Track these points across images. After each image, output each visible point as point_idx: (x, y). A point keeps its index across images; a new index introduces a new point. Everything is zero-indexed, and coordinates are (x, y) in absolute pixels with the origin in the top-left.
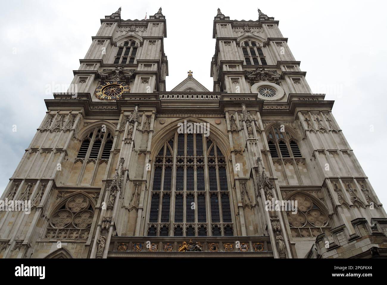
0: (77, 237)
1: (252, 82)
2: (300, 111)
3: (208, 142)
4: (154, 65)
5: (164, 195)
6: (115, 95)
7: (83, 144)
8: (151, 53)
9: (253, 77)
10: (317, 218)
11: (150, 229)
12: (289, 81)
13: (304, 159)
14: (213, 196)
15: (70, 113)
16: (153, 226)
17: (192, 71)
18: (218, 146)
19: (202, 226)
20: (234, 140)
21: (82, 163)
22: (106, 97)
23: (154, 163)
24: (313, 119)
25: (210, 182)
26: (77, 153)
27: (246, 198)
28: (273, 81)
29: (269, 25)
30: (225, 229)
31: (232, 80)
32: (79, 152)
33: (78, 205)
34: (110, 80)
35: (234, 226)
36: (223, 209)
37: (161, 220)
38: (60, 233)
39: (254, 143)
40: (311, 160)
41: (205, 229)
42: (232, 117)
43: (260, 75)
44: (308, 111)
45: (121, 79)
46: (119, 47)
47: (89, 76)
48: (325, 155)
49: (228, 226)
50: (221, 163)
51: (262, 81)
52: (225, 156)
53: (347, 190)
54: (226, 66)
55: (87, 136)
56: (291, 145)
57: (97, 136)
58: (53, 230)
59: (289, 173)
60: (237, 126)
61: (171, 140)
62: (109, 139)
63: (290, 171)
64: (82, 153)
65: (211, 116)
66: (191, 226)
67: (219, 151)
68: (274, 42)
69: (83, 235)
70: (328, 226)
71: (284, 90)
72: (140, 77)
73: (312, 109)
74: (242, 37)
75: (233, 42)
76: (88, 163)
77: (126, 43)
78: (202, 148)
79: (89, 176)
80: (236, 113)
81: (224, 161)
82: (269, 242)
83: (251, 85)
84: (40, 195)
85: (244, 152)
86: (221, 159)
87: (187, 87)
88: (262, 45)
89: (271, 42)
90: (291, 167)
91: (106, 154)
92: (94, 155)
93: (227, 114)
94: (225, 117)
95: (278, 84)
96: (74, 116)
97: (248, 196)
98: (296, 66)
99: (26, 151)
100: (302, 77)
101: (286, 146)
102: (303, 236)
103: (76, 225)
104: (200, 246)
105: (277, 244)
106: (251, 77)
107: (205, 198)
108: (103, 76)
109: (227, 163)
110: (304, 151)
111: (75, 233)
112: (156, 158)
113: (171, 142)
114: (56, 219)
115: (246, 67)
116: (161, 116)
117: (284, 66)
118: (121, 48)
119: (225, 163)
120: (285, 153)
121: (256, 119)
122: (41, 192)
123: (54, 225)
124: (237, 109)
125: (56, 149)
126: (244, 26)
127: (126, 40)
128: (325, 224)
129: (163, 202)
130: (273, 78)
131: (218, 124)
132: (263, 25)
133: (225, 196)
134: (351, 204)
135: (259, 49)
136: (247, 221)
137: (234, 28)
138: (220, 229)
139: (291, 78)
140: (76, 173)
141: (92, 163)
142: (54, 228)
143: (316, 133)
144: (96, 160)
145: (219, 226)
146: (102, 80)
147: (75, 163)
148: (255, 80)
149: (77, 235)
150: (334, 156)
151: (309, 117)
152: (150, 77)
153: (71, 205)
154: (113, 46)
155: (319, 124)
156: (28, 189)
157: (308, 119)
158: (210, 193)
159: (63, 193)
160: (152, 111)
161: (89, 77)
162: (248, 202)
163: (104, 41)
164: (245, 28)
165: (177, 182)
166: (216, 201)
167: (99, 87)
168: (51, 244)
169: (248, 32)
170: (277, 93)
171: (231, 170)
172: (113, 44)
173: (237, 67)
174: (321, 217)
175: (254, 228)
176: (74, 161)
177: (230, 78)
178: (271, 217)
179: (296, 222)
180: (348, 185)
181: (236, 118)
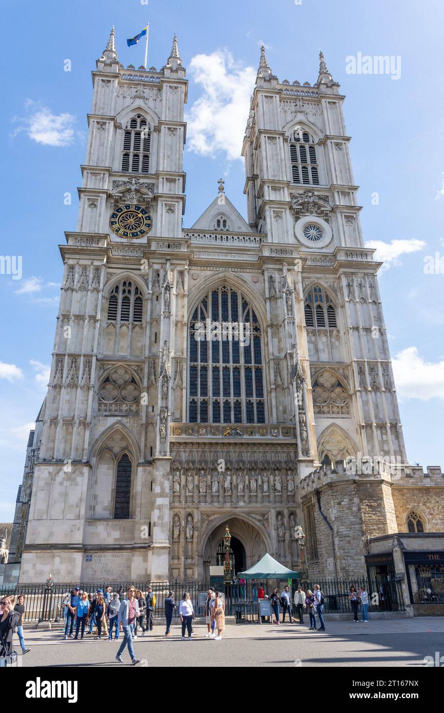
0: (126, 411)
1: (297, 215)
2: (345, 273)
3: (243, 303)
4: (179, 179)
5: (201, 367)
6: (135, 229)
7: (110, 302)
8: (172, 154)
9: (299, 209)
10: (338, 396)
11: (191, 403)
12: (340, 219)
13: (338, 331)
14: (248, 370)
15: (92, 264)
16: (193, 400)
17: (223, 180)
18: (254, 309)
19: (237, 401)
20: (272, 309)
21: (115, 327)
22: (125, 232)
23: (189, 330)
24: (355, 284)
25: (245, 353)
26: (107, 315)
27: (279, 378)
28: (322, 215)
29: (331, 102)
30: (257, 404)
31: (274, 213)
32: (109, 313)
33: (121, 376)
34: (125, 201)
35: (266, 400)
36: (256, 383)
37: (201, 393)
38: (111, 406)
39: (292, 321)
40: (345, 333)
41: (240, 403)
42: (271, 277)
43: (308, 204)
44: (353, 273)
45: (139, 201)
46: (125, 130)
47: (99, 196)
48: (359, 332)
49: (260, 401)
50: (257, 332)
51: (309, 214)
52: (261, 323)
53: (370, 374)
54: (269, 187)
55: (112, 292)
56: (328, 312)
57: (124, 291)
58: (103, 403)
59: (321, 346)
60: (275, 292)
61: (204, 299)
62: (137, 296)
63: (323, 343)
64: (112, 315)
65: (248, 270)
66: (227, 401)
67: (254, 316)
68: (333, 141)
69: (132, 408)
70: (347, 404)
71: (332, 230)
72: (164, 203)
73: (357, 271)
74: (291, 124)
75: (279, 138)
76: (121, 327)
77: (134, 121)
78: (237, 311)
79: (125, 343)
80: (276, 272)
81: (259, 329)
82: (295, 429)
83: (296, 221)
84: (88, 373)
85: (280, 326)
86: (256, 327)
87: (218, 211)
88: (316, 141)
89: (329, 142)
90: (324, 339)
91: (138, 316)
92: (125, 317)
93: (266, 273)
94: (263, 274)
95: (327, 220)
96: (97, 269)
97: (280, 376)
98: (352, 193)
99: (58, 318)
100: (356, 213)
101: (323, 311)
102: (324, 413)
103: (123, 399)
104: (240, 431)
105: (301, 434)
106: (297, 208)
107: (239, 372)
108: (117, 197)
109: (262, 333)
110: (340, 320)
111: (124, 406)
112: (191, 323)
113: (204, 302)
114: (104, 391)
115: (292, 188)
116: (193, 268)
117: (338, 192)
118: (128, 133)
119: (260, 332)
120: (321, 323)
121: (296, 281)
122: (87, 369)
123: (103, 398)
124: (277, 267)
125: (89, 316)
126: (296, 99)
127: (133, 115)
128: (344, 402)
129: (201, 375)
130: (322, 212)
131: (255, 282)
132: (323, 100)
133: (259, 371)
134: (370, 389)
135: (312, 148)
136: (278, 401)
137: (282, 101)
138: (252, 404)
139: (343, 214)
140: (110, 340)
141: (124, 328)
142: (104, 402)
143: (355, 304)
144: (129, 324)
145: (252, 401)
146: (115, 202)
147: (107, 327)
148: (301, 212)
149: (127, 408)
150: (367, 334)
151: (353, 280)
152: (176, 203)
153: (114, 376)
154: (118, 130)
155: (361, 292)
156: (74, 365)
157: (351, 284)
158: (245, 366)
159: (105, 366)
160: (184, 265)
161: (99, 198)
162: (280, 382)
163: (104, 123)
164: (298, 103)
165: (213, 353)
166: (250, 375)
167: (114, 214)
168: (106, 418)
169: (300, 112)
170: (323, 235)
171: (265, 342)
172: (117, 127)
173: (282, 191)
174: (343, 394)
175: (283, 408)
176: (106, 326)
177: (272, 210)
178: (299, 409)
179: (320, 399)
180: (372, 368)
181: (275, 280)
